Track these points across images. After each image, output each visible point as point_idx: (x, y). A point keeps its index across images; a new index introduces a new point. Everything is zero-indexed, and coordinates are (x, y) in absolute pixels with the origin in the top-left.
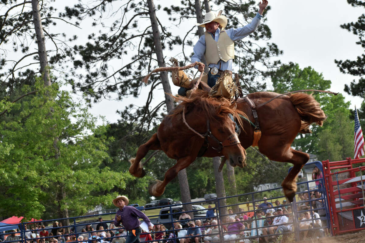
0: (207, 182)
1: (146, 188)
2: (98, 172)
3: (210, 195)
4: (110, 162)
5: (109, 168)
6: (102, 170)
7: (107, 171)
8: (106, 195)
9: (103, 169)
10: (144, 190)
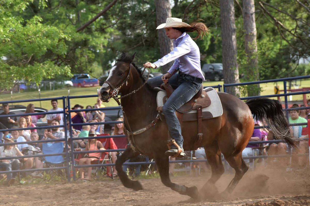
0: (209, 43)
1: (104, 46)
2: (21, 23)
3: (213, 66)
4: (42, 6)
5: (40, 19)
6: (27, 21)
7: (37, 24)
8: (33, 65)
9: (29, 20)
10: (100, 50)
